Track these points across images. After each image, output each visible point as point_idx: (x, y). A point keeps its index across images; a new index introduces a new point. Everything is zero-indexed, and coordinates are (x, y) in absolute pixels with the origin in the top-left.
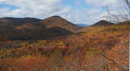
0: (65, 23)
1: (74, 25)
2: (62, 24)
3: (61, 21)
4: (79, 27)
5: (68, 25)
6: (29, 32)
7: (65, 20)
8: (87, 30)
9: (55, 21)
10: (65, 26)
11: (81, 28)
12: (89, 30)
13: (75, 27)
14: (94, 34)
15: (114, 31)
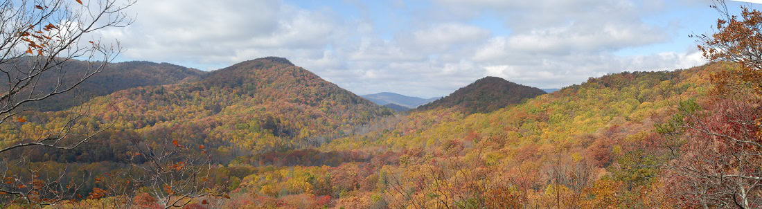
0: (313, 90)
1: (352, 99)
2: (298, 93)
3: (293, 79)
4: (377, 108)
5: (325, 101)
6: (144, 125)
7: (313, 77)
8: (420, 122)
9: (269, 82)
10: (313, 105)
11: (389, 114)
12: (425, 123)
13: (360, 106)
14: (451, 138)
15: (542, 124)
